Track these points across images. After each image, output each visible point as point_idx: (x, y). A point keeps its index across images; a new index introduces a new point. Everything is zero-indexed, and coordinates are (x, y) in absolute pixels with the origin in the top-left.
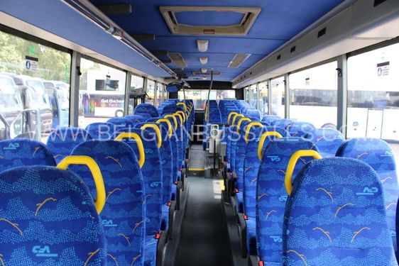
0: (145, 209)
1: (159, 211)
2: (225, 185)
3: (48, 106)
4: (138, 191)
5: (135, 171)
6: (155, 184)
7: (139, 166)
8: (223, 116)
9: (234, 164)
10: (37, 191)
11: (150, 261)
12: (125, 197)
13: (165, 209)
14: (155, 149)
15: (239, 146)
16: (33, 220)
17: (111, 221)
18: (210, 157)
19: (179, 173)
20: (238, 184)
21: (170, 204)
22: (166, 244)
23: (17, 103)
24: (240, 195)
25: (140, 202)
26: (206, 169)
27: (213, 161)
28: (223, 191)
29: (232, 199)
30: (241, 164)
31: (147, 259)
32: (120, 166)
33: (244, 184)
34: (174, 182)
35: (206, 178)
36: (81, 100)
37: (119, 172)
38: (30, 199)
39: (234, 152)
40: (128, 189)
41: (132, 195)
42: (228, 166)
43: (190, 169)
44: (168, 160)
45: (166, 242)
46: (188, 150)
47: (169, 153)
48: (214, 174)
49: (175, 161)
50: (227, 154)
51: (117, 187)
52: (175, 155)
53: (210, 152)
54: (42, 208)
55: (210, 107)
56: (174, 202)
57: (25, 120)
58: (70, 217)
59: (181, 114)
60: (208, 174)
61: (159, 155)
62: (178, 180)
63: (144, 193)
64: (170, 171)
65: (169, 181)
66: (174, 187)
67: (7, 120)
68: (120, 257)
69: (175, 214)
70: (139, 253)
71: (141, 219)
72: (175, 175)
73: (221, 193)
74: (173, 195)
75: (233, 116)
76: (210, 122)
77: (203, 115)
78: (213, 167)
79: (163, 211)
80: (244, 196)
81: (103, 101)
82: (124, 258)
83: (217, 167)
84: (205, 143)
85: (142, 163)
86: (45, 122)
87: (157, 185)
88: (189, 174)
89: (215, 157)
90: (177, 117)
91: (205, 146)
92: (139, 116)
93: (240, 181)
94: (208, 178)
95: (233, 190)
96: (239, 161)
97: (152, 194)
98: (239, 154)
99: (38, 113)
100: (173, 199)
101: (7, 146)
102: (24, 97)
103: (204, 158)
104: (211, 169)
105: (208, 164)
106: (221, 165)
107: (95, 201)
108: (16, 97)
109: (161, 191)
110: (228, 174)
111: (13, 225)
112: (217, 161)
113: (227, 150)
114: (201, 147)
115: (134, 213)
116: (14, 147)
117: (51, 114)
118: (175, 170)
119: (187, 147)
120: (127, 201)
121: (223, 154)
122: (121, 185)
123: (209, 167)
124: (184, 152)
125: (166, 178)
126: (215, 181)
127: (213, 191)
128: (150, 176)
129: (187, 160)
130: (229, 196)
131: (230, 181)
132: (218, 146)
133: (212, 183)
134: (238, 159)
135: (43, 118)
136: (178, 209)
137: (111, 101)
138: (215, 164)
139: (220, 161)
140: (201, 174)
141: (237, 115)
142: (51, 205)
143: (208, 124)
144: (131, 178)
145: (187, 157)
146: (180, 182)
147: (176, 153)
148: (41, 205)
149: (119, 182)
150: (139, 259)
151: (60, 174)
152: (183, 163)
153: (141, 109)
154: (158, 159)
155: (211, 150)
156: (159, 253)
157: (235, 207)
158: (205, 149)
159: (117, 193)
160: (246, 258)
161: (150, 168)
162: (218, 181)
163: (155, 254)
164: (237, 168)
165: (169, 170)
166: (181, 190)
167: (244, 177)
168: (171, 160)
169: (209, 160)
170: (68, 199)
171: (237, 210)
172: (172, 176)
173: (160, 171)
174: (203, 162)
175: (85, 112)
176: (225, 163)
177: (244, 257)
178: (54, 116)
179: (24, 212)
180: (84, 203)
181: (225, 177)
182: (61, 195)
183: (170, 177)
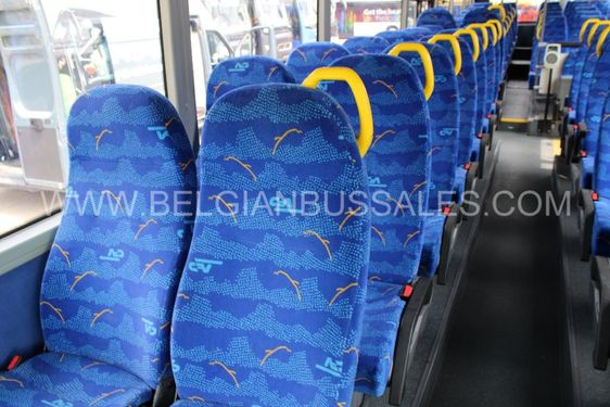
0: (429, 165)
1: (451, 174)
2: (562, 146)
3: (286, 22)
4: (421, 136)
5: (418, 104)
6: (447, 131)
7: (424, 98)
8: (571, 29)
9: (583, 112)
10: (275, 119)
11: (433, 244)
12: (401, 143)
13: (460, 173)
14: (449, 75)
15: (598, 78)
16: (270, 160)
17: (377, 179)
18: (539, 101)
19: (486, 122)
20: (586, 142)
21: (467, 166)
22: (458, 225)
23: (243, 19)
24: (589, 162)
25: (424, 153)
26: (530, 119)
27: (543, 107)
28: (557, 157)
29: (574, 167)
30: (597, 110)
31: (428, 241)
32: (395, 96)
33: (599, 141)
34: (477, 135)
35: (528, 135)
36: (333, 10)
37: (393, 105)
38: (266, 131)
39: (586, 90)
40: (405, 132)
41: (412, 141)
42: (572, 114)
43: (503, 119)
44: (469, 97)
45: (458, 222)
46: (502, 86)
47: (472, 85)
48: (543, 129)
49: (481, 101)
50: (571, 94)
51: (389, 128)
52: (481, 91)
53: (541, 92)
54: (282, 143)
55: (548, 15)
56: (475, 164)
57: (255, 45)
58: (320, 159)
59: (496, 25)
60: (534, 128)
61: (456, 87)
62: (484, 132)
63: (431, 140)
64: (472, 115)
65: (469, 132)
66: (476, 143)
67: (231, 44)
68: (388, 232)
69: (474, 181)
70: (416, 229)
71: (423, 178)
72: (479, 124)
73: (552, 160)
74: (474, 154)
75: (590, 26)
76: (545, 40)
77: (533, 29)
78: (543, 118)
79: (457, 175)
80: (597, 162)
81: (366, 12)
82: (394, 234)
83: (550, 118)
84: (533, 77)
85: (428, 92)
86: (282, 47)
87: (450, 133)
88: (503, 127)
89: (549, 101)
90: (489, 29)
91: (533, 82)
92: (424, 29)
93: (593, 138)
94: (533, 135)
95: (577, 152)
96: (594, 104)
97: (441, 146)
98: (594, 92)
99: (273, 33)
100: (473, 159)
101: (234, 67)
102: (251, 11)
103: (529, 103)
104: (540, 121)
105: (535, 112)
106: (557, 113)
107: (357, 137)
108: (241, 10)
109: (457, 142)
110: (570, 127)
111: (245, 166)
112: (551, 108)
113: (572, 87)
114: (524, 85)
115: (413, 169)
116: (241, 68)
117: (289, 34)
118: (480, 115)
119: (501, 82)
120: (403, 150)
121: (563, 95)
122: (396, 125)
123: (537, 118)
124: (496, 88)
125: (465, 125)
126: (544, 141)
127: (539, 156)
128: (440, 118)
129: (500, 103)
130: (568, 164)
131: (572, 140)
132: (556, 82)
133: (539, 144)
134: (592, 100)
135: (279, 41)
136: (481, 177)
137: (380, 11)
138: (546, 113)
139: (556, 107)
140: (521, 129)
141: (599, 22)
142: (294, 140)
143: (541, 44)
144: (412, 115)
145: (500, 98)
146: (487, 135)
147: (483, 88)
148: (281, 138)
149: (392, 121)
150: (416, 238)
151: (307, 94)
152: (493, 107)
153: (428, 19)
154: (454, 92)
155: (542, 88)
156: (446, 236)
157: (578, 181)
158: (531, 88)
159: (388, 138)
160: (587, 260)
161: (440, 105)
162: (549, 141)
163: (440, 236)
164: (588, 116)
165: (469, 113)
166: (487, 148)
167: (601, 129)
168: (474, 98)
169: (538, 106)
170: (318, 131)
171: (581, 185)
172: (474, 123)
173: (456, 112)
174: (526, 110)
175: (340, 31)
176: (566, 109)
177: (585, 259)
178: (294, 37)
179: (257, 149)
180: (341, 137)
181: (562, 134)
182: (307, 125)
183: (470, 125)
